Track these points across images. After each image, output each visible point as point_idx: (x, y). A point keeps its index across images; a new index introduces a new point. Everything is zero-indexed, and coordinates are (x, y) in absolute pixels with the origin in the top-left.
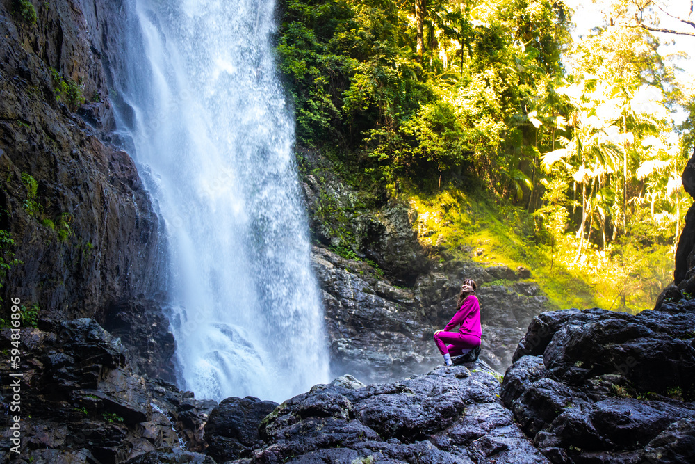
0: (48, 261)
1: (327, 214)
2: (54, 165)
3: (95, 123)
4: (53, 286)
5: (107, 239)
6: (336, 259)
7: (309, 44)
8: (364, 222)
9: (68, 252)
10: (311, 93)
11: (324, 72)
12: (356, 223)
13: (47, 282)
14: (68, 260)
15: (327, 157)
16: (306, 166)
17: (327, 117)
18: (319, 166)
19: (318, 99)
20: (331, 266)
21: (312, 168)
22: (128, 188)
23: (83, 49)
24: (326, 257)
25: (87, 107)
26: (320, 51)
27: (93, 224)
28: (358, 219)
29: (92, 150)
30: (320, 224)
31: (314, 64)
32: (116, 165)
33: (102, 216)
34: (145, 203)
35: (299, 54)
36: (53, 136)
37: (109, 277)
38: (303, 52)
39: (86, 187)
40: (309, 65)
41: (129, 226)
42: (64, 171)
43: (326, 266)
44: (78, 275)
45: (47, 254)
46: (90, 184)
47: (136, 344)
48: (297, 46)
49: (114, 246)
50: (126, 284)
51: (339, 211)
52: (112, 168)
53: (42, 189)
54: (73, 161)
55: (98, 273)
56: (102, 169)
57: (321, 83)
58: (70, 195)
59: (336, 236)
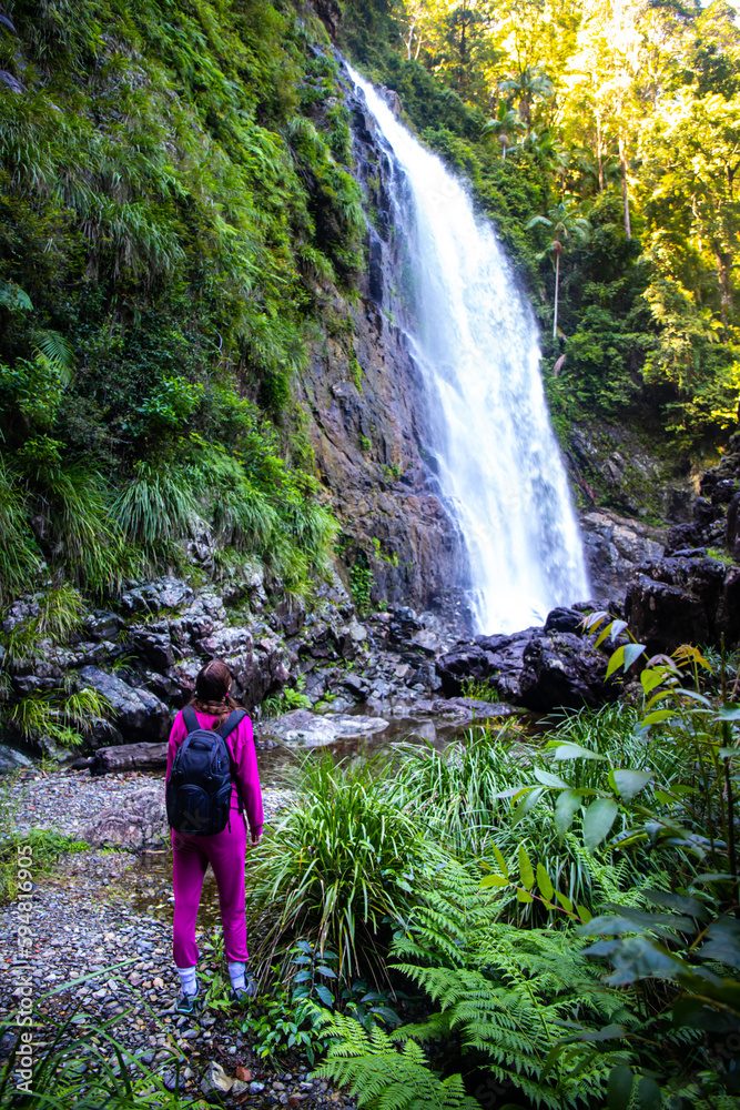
0: (389, 578)
1: (633, 486)
2: (387, 528)
3: (410, 484)
4: (393, 589)
5: (423, 556)
6: (642, 529)
7: (605, 327)
8: (669, 491)
9: (399, 571)
10: (611, 374)
11: (621, 351)
12: (662, 492)
13: (390, 587)
14: (400, 574)
15: (633, 431)
16: (611, 444)
17: (627, 394)
18: (624, 442)
19: (616, 379)
20: (634, 536)
21: (617, 445)
22: (434, 519)
23: (398, 442)
24: (632, 529)
25: (405, 475)
26: (617, 330)
27: (411, 552)
28: (664, 488)
29: (410, 504)
30: (626, 497)
31: (611, 345)
32: (426, 507)
33: (418, 544)
34: (447, 526)
35: (596, 338)
36: (385, 511)
37: (426, 577)
38: (600, 335)
39: (405, 532)
40: (605, 348)
41: (436, 544)
42: (392, 528)
43: (629, 538)
44: (407, 580)
45: (388, 575)
46: (408, 529)
47: (446, 616)
48: (595, 331)
49: (427, 559)
50: (438, 579)
51: (645, 482)
52: (422, 510)
53: (382, 543)
54: (397, 520)
55: (419, 577)
56: (417, 514)
57: (618, 363)
58: (397, 540)
59: (643, 506)
